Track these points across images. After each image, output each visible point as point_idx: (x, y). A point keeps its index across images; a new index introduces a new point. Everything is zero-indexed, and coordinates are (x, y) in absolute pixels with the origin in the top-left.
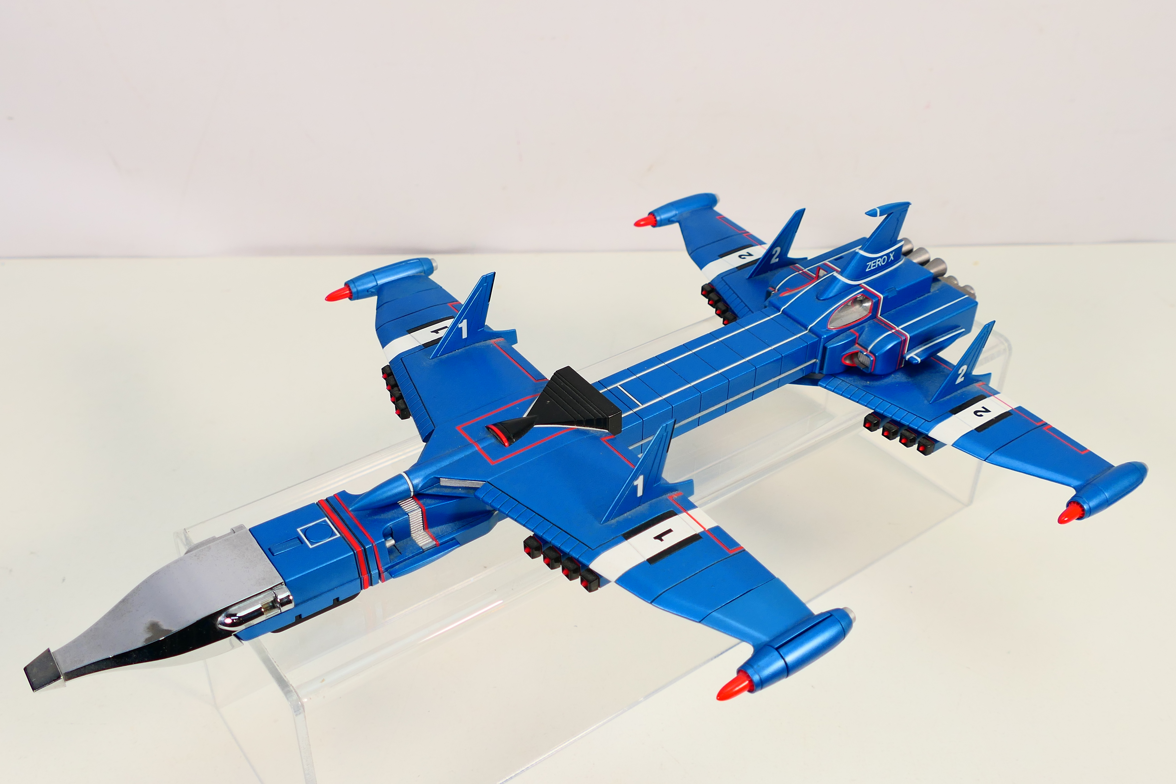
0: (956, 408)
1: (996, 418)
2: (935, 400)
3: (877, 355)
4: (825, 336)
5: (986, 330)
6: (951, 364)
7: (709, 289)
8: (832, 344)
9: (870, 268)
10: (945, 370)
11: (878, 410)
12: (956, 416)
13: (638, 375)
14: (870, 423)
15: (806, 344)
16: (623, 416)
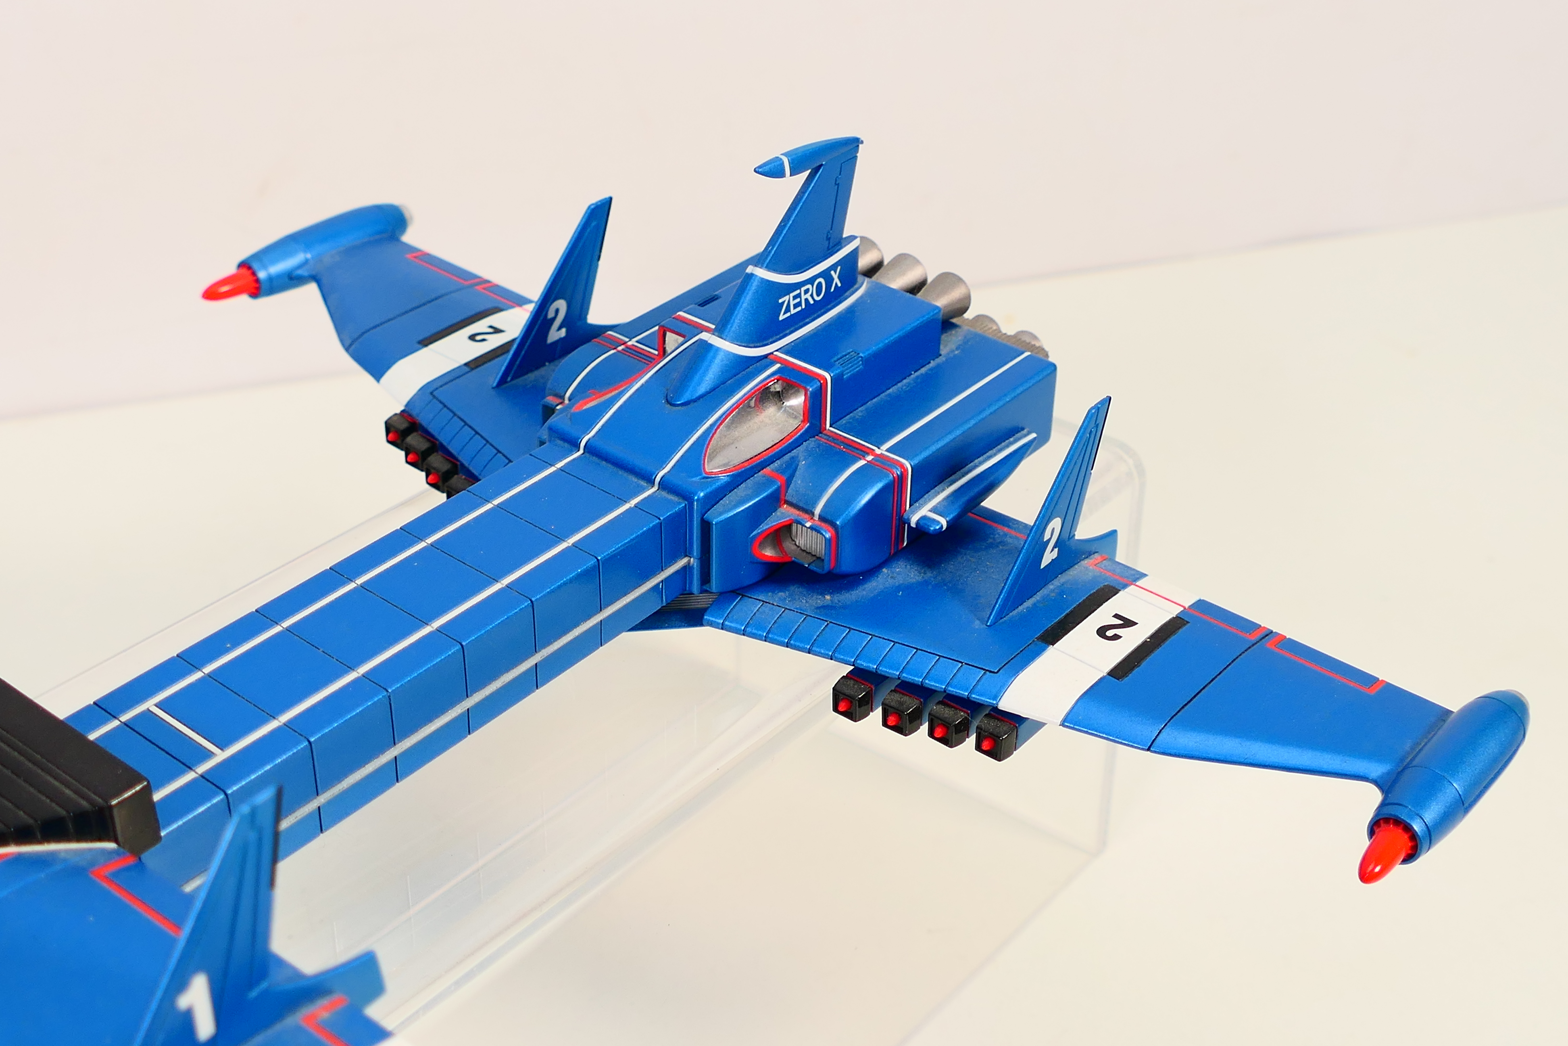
0: (1053, 628)
1: (1152, 637)
2: (1000, 615)
3: (838, 523)
4: (702, 494)
5: (1092, 424)
6: (1017, 522)
7: (404, 425)
8: (721, 514)
9: (788, 310)
10: (1009, 540)
11: (863, 664)
12: (1054, 648)
13: (208, 669)
14: (850, 699)
15: (658, 521)
16: (157, 797)
